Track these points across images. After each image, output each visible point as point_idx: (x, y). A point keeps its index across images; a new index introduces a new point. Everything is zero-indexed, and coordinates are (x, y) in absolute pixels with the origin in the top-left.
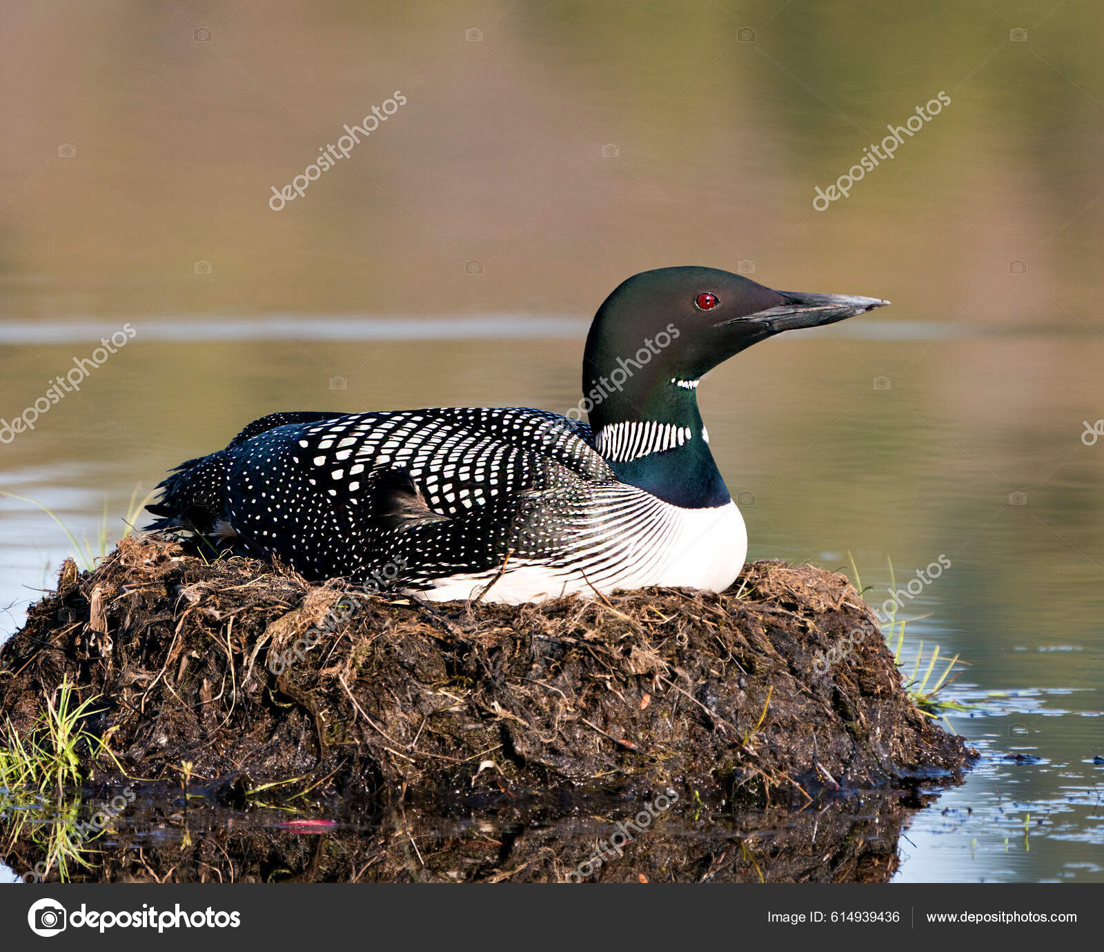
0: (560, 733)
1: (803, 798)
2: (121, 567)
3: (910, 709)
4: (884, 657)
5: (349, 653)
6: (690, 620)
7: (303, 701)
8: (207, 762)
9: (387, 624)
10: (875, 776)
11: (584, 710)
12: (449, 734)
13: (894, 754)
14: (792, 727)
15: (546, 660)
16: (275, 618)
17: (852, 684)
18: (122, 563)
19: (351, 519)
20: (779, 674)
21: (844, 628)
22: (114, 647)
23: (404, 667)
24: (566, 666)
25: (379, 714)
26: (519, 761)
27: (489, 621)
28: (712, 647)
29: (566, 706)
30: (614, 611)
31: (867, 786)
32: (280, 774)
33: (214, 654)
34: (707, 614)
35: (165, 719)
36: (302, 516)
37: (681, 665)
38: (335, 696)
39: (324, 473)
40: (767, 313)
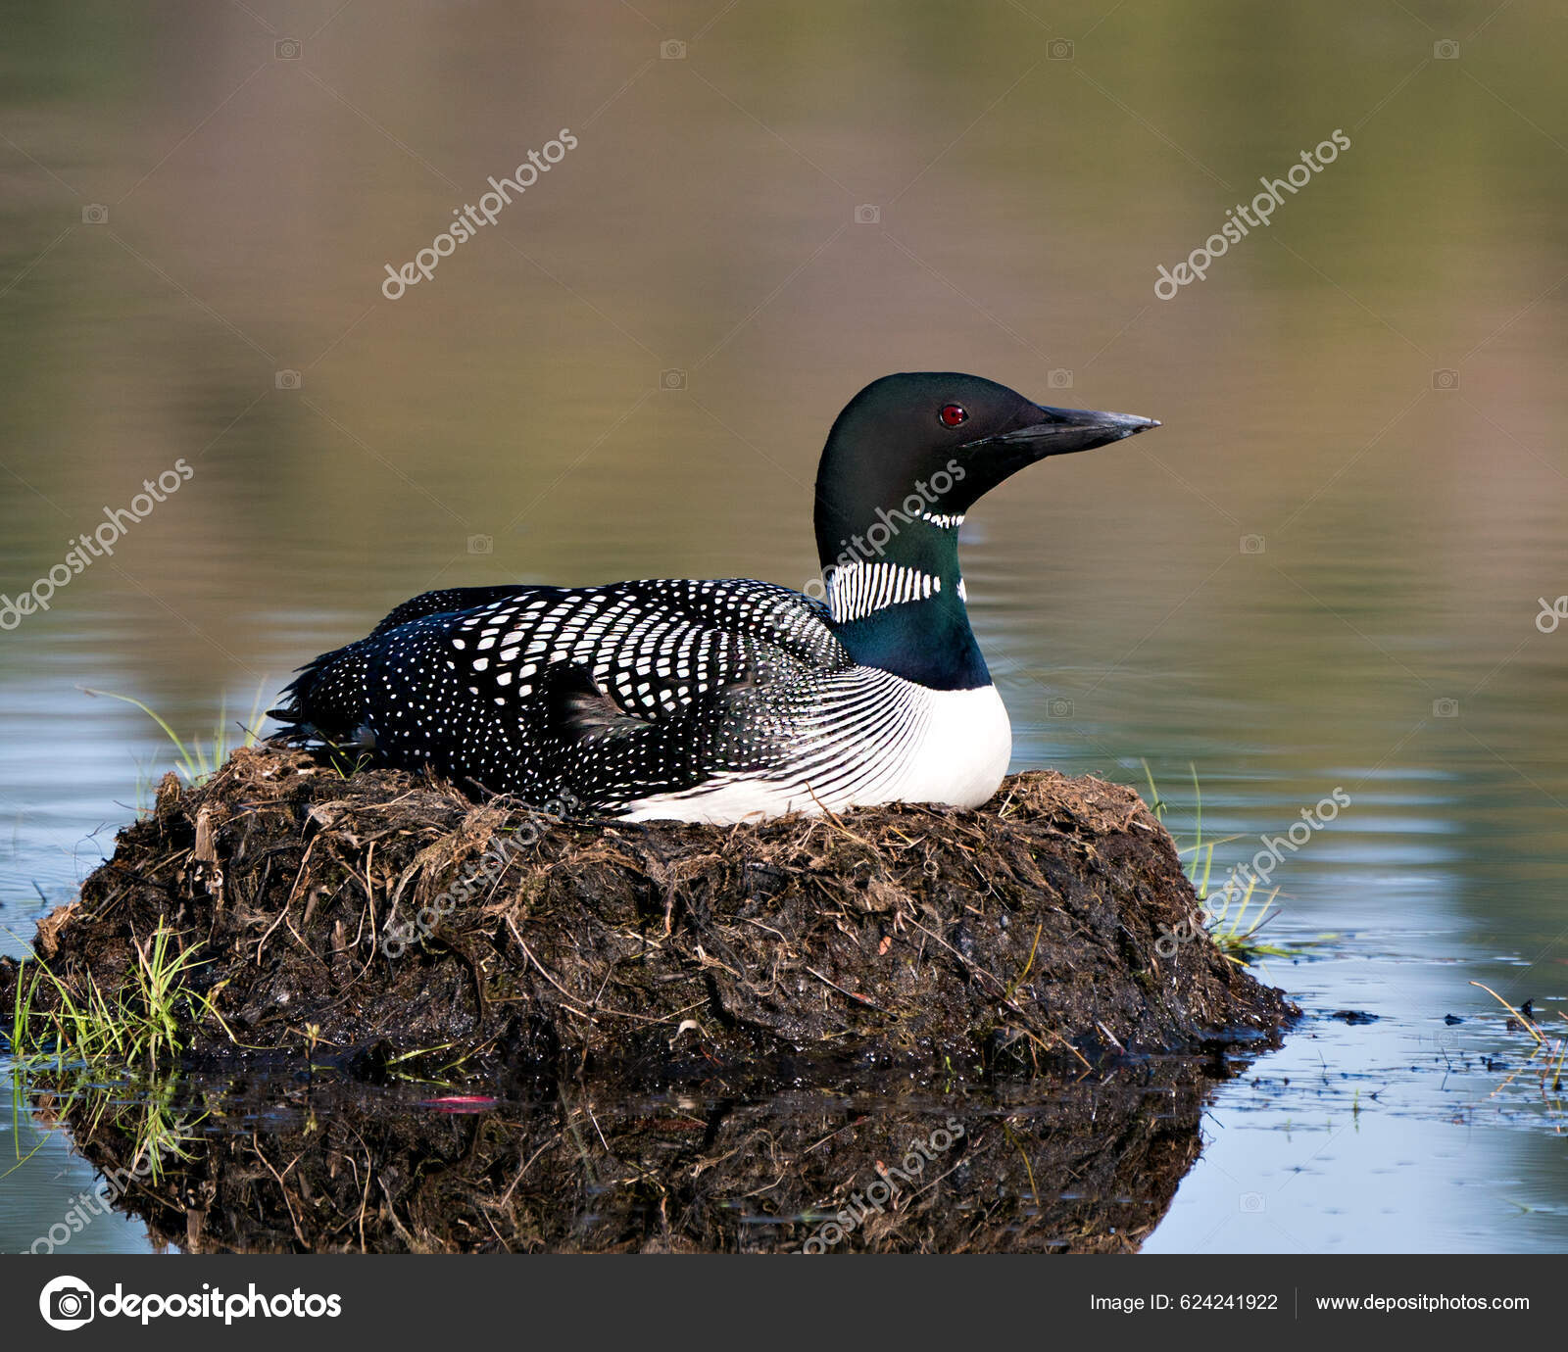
0: (778, 985)
1: (1080, 1066)
2: (235, 781)
3: (1214, 954)
4: (1182, 890)
5: (518, 887)
6: (941, 845)
7: (460, 946)
8: (339, 1024)
9: (566, 850)
10: (1170, 1037)
11: (809, 956)
12: (640, 986)
13: (1194, 1010)
14: (1066, 976)
15: (762, 895)
16: (427, 843)
17: (1141, 923)
18: (237, 777)
19: (522, 727)
20: (1051, 911)
21: (1132, 853)
22: (225, 881)
23: (585, 904)
24: (787, 902)
25: (554, 963)
26: (727, 1019)
27: (693, 846)
28: (968, 876)
29: (786, 951)
30: (847, 834)
31: (1160, 1050)
32: (429, 1039)
33: (350, 890)
34: (961, 836)
35: (287, 972)
36: (460, 727)
37: (929, 900)
38: (502, 940)
39: (487, 679)
40: (1025, 432)
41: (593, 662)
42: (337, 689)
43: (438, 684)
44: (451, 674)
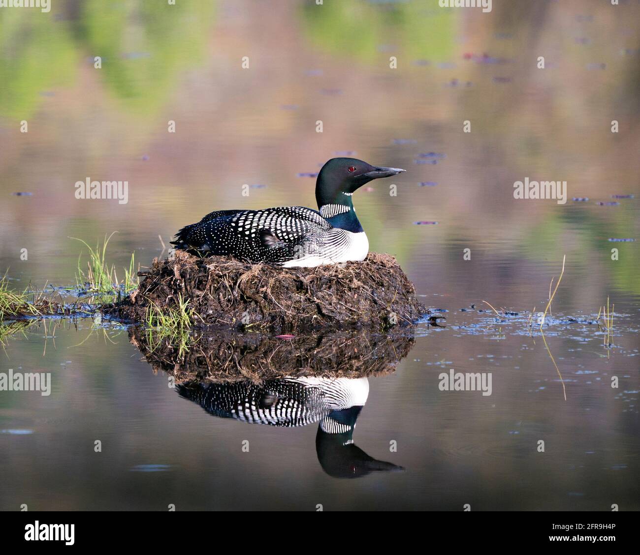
0: (334, 306)
6: (364, 271)
11: (340, 299)
12: (300, 307)
16: (241, 274)
18: (181, 258)
19: (253, 244)
22: (185, 284)
23: (285, 287)
24: (332, 286)
25: (280, 302)
26: (323, 315)
27: (307, 273)
29: (334, 298)
32: (253, 321)
35: (211, 306)
36: (236, 245)
38: (265, 297)
39: (243, 233)
40: (370, 173)
41: (270, 228)
42: (197, 236)
43: (228, 234)
44: (232, 232)
